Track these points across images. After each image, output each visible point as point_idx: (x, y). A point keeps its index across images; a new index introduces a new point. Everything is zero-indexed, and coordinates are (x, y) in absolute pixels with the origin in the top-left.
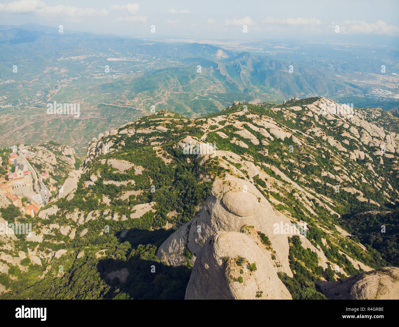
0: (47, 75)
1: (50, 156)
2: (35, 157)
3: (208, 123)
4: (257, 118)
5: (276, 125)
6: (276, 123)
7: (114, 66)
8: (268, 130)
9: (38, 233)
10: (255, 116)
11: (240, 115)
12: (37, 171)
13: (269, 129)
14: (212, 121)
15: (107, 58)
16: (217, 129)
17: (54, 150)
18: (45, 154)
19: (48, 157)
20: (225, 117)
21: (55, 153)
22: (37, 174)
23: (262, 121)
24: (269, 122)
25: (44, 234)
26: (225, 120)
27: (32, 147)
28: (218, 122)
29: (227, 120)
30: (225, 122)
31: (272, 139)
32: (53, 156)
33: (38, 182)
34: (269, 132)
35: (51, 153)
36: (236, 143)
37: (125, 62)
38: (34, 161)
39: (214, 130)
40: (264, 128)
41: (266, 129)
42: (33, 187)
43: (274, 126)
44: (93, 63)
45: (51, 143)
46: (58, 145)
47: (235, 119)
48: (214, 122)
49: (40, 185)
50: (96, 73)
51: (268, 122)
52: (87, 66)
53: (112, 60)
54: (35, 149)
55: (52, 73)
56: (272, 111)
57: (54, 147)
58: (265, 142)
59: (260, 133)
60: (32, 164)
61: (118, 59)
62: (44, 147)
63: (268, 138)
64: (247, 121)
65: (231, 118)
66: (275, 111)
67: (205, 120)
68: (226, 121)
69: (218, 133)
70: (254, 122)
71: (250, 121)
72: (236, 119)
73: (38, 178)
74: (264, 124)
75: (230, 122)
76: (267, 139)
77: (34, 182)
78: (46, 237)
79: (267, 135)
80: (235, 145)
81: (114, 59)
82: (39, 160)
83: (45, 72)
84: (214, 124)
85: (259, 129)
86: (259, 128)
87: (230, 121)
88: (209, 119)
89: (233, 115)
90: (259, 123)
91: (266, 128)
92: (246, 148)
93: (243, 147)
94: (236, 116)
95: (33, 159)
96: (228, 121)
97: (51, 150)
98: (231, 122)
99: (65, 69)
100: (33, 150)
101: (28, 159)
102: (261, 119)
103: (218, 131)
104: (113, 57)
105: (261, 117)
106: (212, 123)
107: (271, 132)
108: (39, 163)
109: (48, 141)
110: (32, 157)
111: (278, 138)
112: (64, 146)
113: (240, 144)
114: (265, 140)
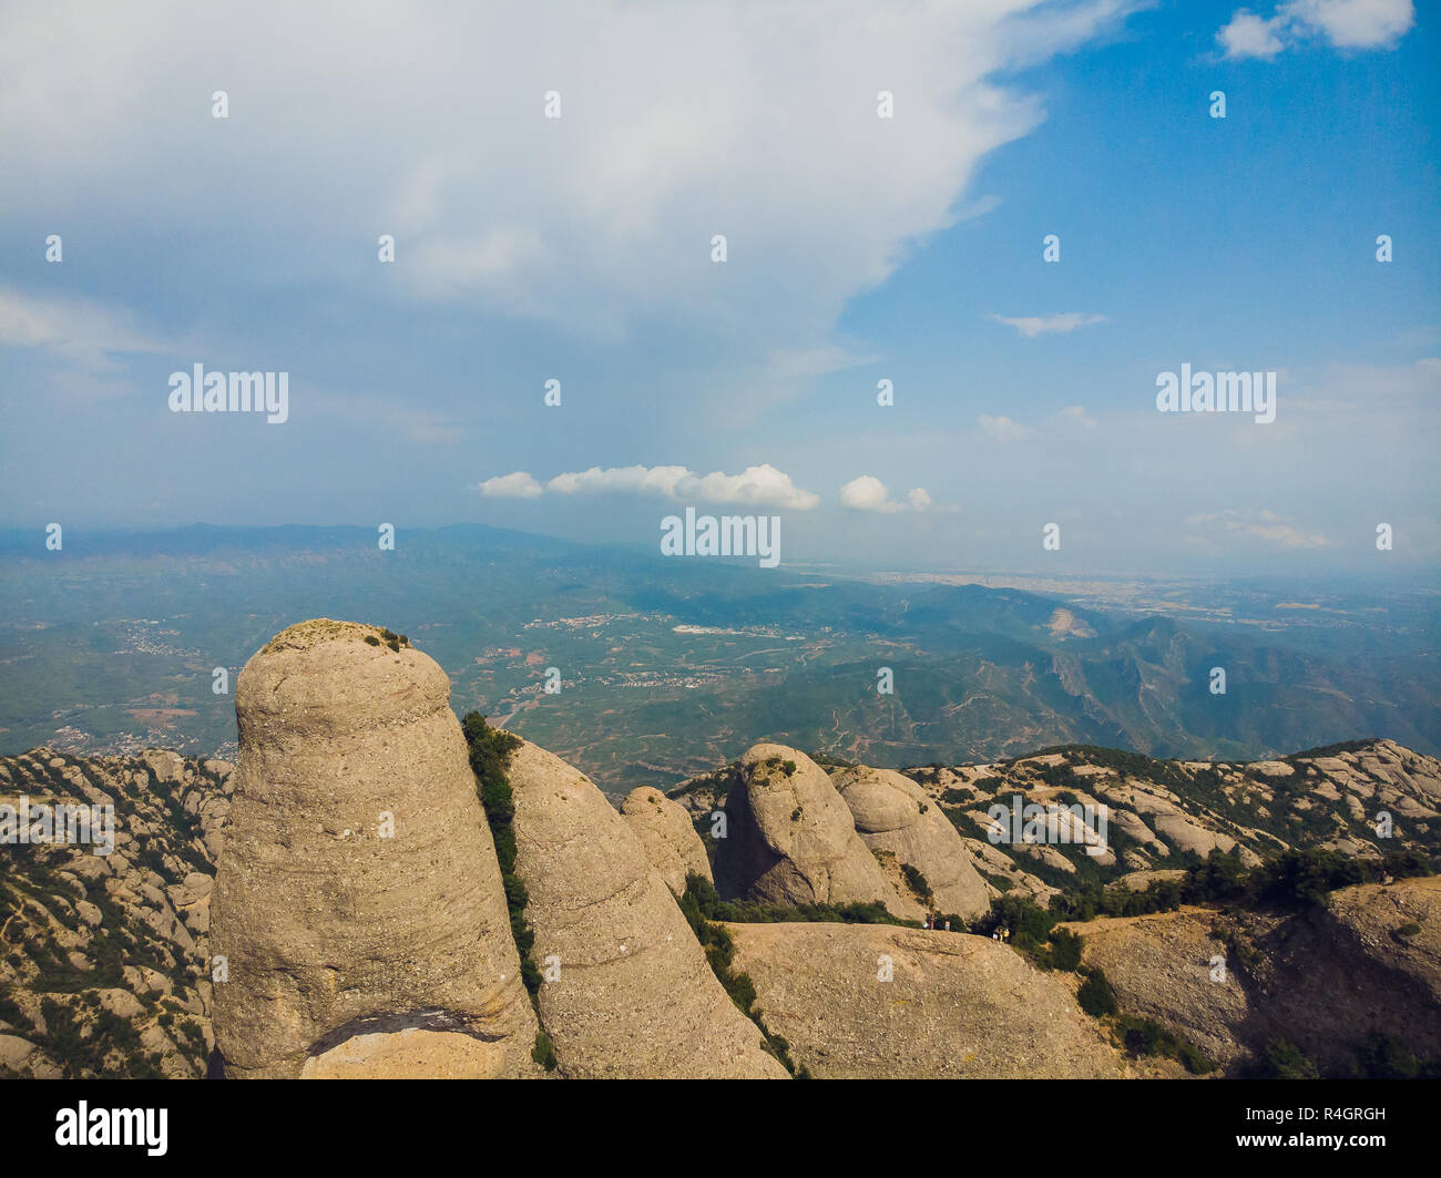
0: (485, 671)
3: (942, 782)
4: (1109, 778)
5: (1176, 803)
6: (1178, 800)
7: (692, 652)
8: (1148, 819)
10: (1102, 771)
11: (1051, 766)
13: (1154, 816)
14: (952, 776)
15: (675, 626)
16: (967, 802)
20: (999, 769)
23: (1127, 787)
24: (1151, 793)
26: (999, 775)
28: (973, 780)
29: (1006, 776)
30: (997, 782)
31: (1163, 849)
34: (1151, 826)
36: (1032, 853)
37: (730, 637)
39: (957, 805)
40: (1132, 809)
41: (1142, 816)
43: (1168, 807)
44: (627, 638)
47: (1033, 775)
48: (959, 779)
50: (633, 670)
51: (1146, 791)
52: (610, 648)
53: (690, 630)
55: (500, 664)
56: (1176, 768)
58: (1135, 856)
59: (1118, 826)
61: (708, 630)
63: (1149, 846)
64: (1074, 786)
65: (1021, 771)
66: (1189, 771)
67: (930, 770)
68: (1002, 779)
69: (971, 814)
70: (1099, 788)
71: (1086, 785)
72: (1038, 778)
74: (1132, 798)
75: (1014, 785)
76: (1142, 849)
79: (1146, 835)
80: (1030, 857)
81: (696, 630)
83: (481, 661)
84: (960, 786)
85: (1116, 815)
86: (1115, 811)
87: (1016, 781)
88: (944, 771)
89: (1025, 764)
90: (1115, 795)
91: (1142, 810)
92: (1067, 871)
93: (1055, 865)
94: (1036, 766)
96: (1009, 782)
98: (1019, 785)
99: (540, 654)
102: (1123, 781)
103: (970, 807)
104: (693, 623)
105: (1122, 775)
106: (955, 781)
107: (1161, 824)
111: (1186, 848)
113: (1047, 855)
114: (1139, 853)
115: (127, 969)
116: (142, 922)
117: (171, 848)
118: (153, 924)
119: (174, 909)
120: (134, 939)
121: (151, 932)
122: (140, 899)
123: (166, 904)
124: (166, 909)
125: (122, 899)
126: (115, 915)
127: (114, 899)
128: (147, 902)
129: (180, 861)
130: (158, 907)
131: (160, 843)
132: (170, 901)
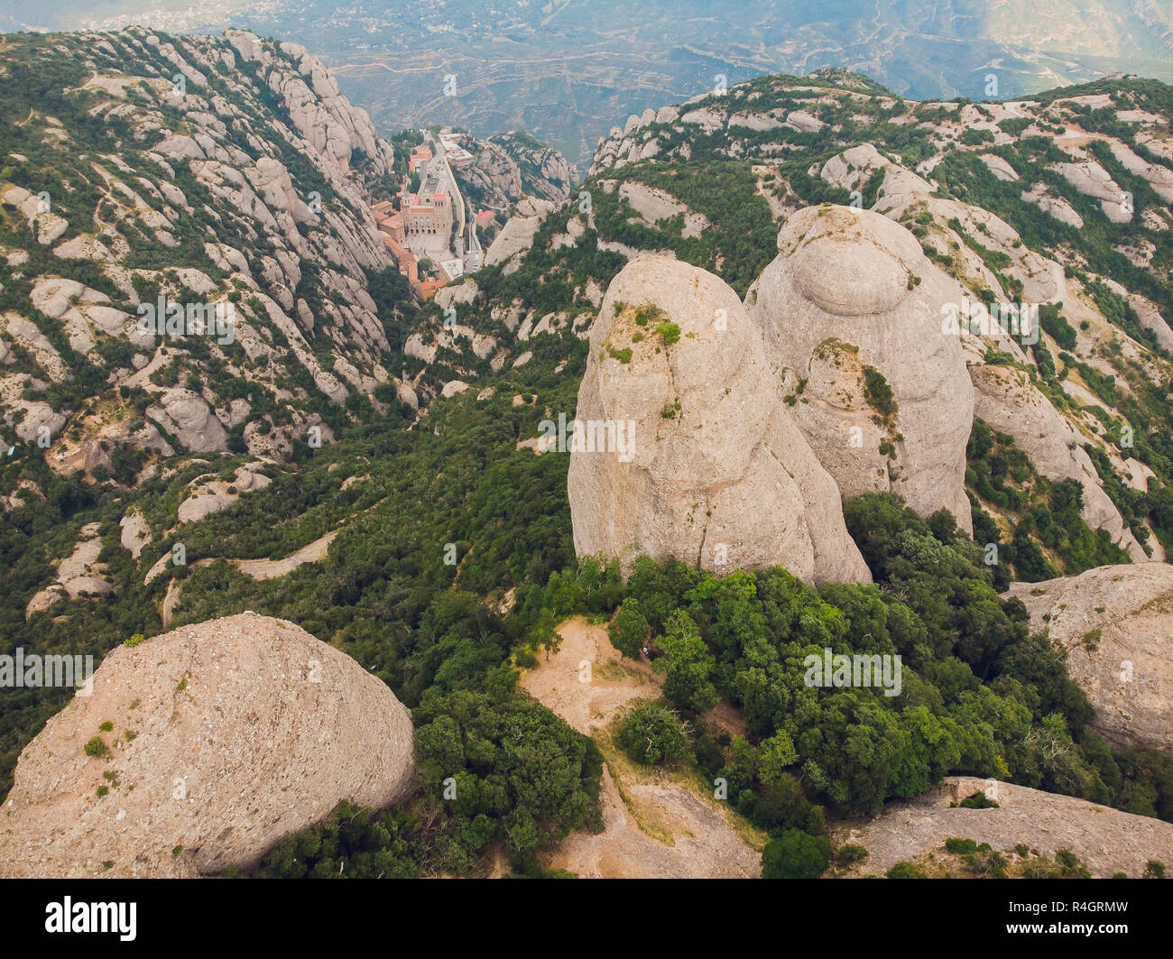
1: (508, 171)
2: (471, 165)
9: (428, 341)
12: (470, 206)
17: (523, 158)
18: (496, 164)
19: (502, 174)
21: (523, 166)
22: (467, 211)
25: (439, 346)
27: (469, 139)
32: (516, 173)
33: (466, 230)
35: (513, 165)
38: (467, 178)
42: (452, 239)
45: (520, 138)
46: (536, 146)
49: (467, 241)
54: (476, 145)
57: (524, 151)
60: (460, 182)
62: (500, 146)
73: (467, 221)
77: (455, 227)
78: (442, 353)
82: (480, 176)
95: (465, 170)
97: (516, 157)
100: (470, 146)
101: (454, 169)
108: (478, 182)
109: (510, 133)
110: (463, 164)
112: (549, 150)
115: (208, 246)
116: (225, 200)
117: (253, 127)
118: (234, 202)
119: (253, 188)
120: (217, 216)
121: (233, 208)
122: (220, 180)
123: (245, 184)
124: (246, 188)
125: (206, 180)
126: (198, 194)
127: (199, 179)
128: (227, 183)
129: (261, 140)
130: (238, 187)
131: (243, 124)
132: (249, 182)
